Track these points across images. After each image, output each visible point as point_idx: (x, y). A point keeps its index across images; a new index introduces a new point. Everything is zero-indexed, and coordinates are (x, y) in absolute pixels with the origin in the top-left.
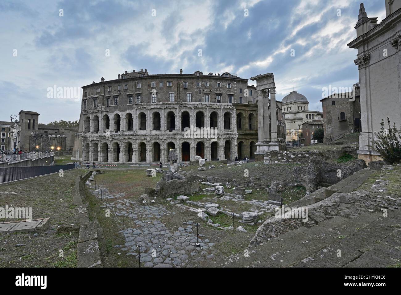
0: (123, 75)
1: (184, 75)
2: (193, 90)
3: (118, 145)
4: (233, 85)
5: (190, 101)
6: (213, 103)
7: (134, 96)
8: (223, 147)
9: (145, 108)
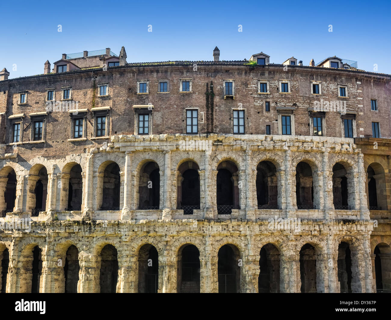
0: (59, 64)
1: (225, 63)
2: (249, 102)
3: (37, 252)
4: (354, 91)
5: (242, 130)
6: (302, 138)
7: (89, 116)
8: (334, 259)
9: (119, 148)
